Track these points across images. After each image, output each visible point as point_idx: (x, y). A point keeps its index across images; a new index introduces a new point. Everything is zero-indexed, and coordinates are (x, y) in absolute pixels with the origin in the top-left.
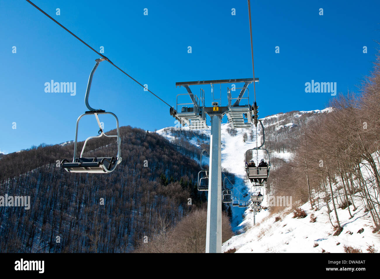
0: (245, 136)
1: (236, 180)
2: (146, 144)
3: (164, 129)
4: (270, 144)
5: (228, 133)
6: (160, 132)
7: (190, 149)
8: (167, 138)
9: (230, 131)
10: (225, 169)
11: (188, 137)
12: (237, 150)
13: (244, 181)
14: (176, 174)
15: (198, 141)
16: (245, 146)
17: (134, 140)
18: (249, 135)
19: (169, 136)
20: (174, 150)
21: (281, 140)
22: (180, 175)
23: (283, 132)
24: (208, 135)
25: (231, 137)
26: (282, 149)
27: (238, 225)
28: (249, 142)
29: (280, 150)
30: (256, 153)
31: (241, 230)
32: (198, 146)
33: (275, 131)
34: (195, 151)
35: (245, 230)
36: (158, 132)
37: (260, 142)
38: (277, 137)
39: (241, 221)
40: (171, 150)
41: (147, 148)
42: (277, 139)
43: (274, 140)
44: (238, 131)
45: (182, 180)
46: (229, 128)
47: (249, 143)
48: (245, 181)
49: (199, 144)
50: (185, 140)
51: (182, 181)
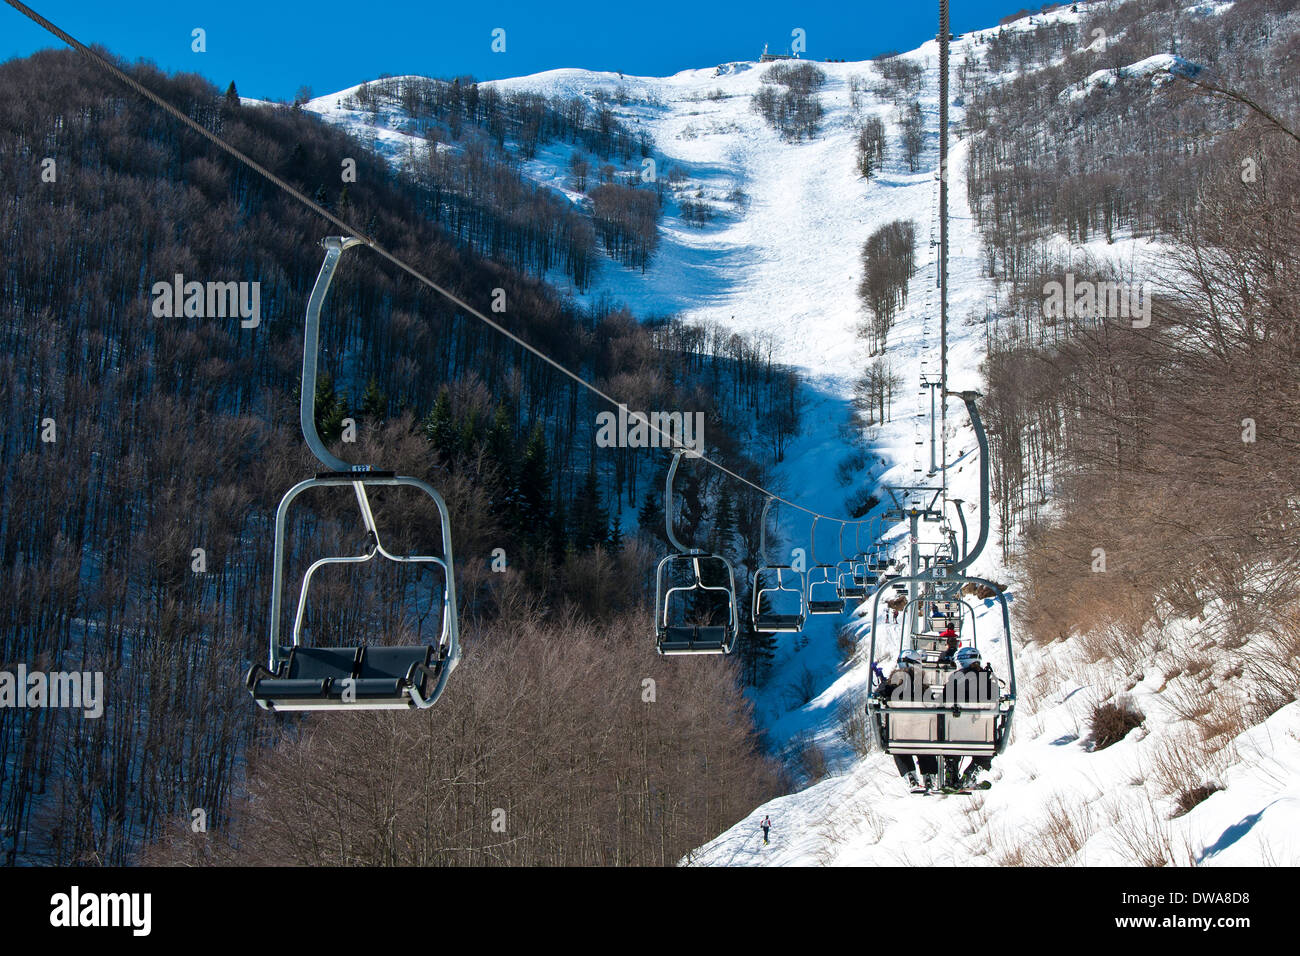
0: (871, 140)
1: (803, 410)
2: (211, 171)
3: (356, 88)
4: (1027, 185)
5: (763, 120)
6: (328, 106)
7: (521, 215)
8: (376, 142)
9: (777, 108)
10: (736, 338)
11: (509, 145)
12: (819, 224)
13: (857, 418)
14: (409, 367)
15: (577, 167)
16: (869, 204)
17: (121, 142)
18: (893, 133)
19: (387, 135)
20: (405, 218)
21: (1095, 165)
22: (429, 376)
23: (1113, 111)
24: (643, 134)
25: (783, 145)
26: (1102, 216)
27: (807, 699)
28: (894, 178)
29: (1085, 224)
30: (933, 244)
31: (827, 737)
32: (574, 197)
33: (1060, 108)
34: (556, 228)
35: (852, 733)
36: (315, 105)
37: (964, 179)
38: (1072, 142)
39: (834, 676)
40: (384, 214)
41: (214, 195)
42: (1073, 157)
43: (1052, 165)
44: (830, 110)
45: (446, 406)
46: (770, 90)
47: (894, 185)
48: (865, 414)
49: (580, 189)
50: (492, 160)
51: (446, 412)
